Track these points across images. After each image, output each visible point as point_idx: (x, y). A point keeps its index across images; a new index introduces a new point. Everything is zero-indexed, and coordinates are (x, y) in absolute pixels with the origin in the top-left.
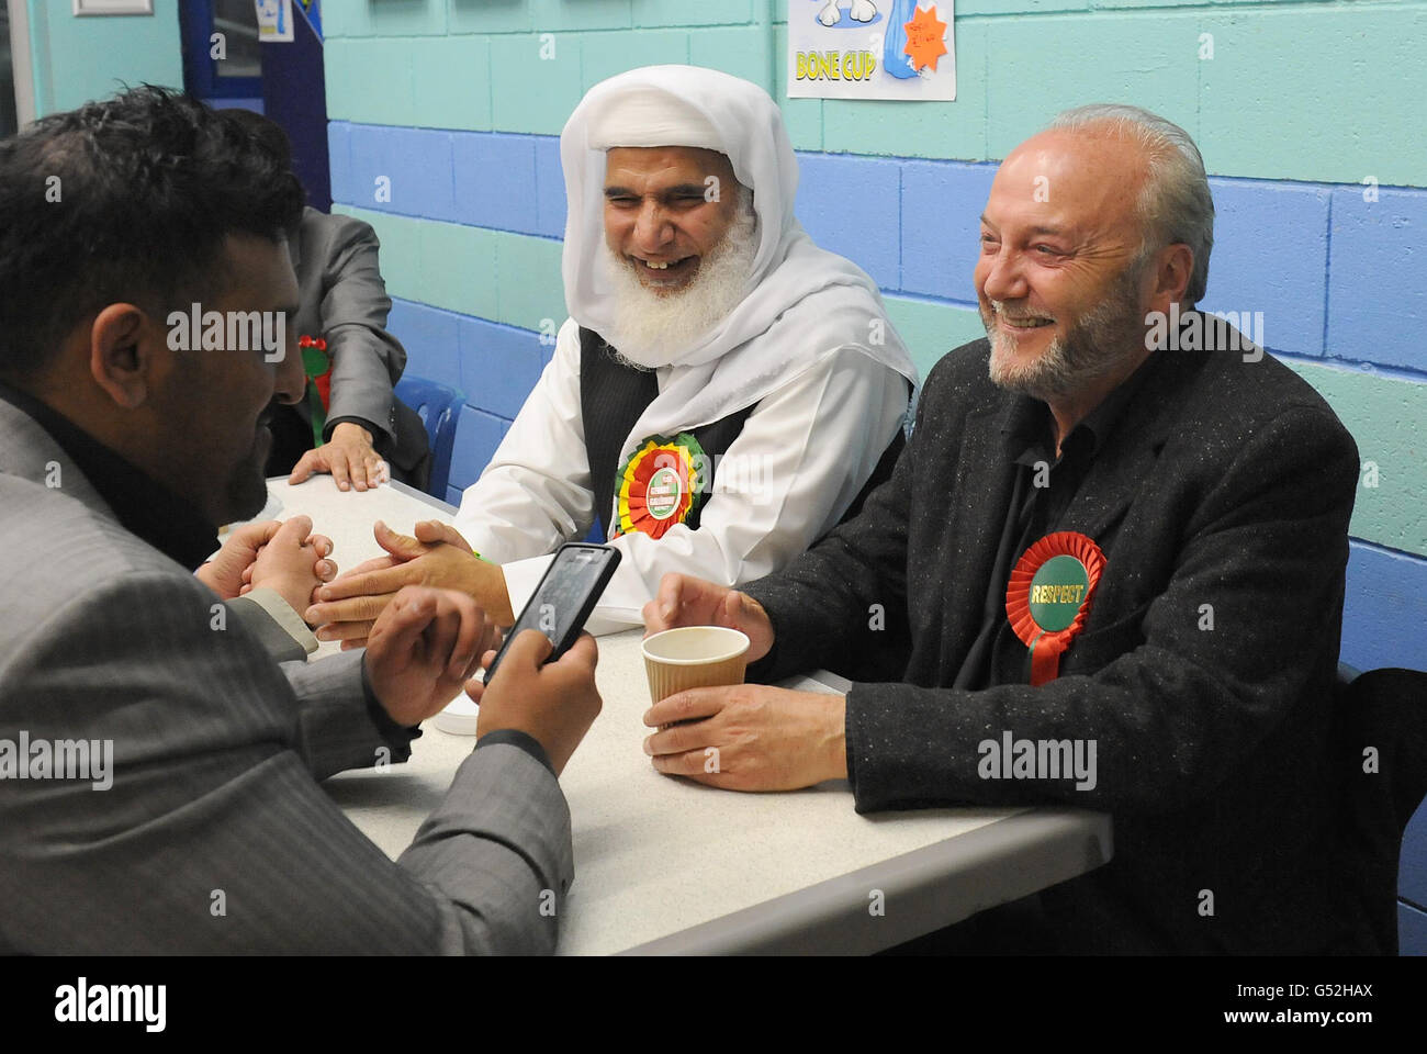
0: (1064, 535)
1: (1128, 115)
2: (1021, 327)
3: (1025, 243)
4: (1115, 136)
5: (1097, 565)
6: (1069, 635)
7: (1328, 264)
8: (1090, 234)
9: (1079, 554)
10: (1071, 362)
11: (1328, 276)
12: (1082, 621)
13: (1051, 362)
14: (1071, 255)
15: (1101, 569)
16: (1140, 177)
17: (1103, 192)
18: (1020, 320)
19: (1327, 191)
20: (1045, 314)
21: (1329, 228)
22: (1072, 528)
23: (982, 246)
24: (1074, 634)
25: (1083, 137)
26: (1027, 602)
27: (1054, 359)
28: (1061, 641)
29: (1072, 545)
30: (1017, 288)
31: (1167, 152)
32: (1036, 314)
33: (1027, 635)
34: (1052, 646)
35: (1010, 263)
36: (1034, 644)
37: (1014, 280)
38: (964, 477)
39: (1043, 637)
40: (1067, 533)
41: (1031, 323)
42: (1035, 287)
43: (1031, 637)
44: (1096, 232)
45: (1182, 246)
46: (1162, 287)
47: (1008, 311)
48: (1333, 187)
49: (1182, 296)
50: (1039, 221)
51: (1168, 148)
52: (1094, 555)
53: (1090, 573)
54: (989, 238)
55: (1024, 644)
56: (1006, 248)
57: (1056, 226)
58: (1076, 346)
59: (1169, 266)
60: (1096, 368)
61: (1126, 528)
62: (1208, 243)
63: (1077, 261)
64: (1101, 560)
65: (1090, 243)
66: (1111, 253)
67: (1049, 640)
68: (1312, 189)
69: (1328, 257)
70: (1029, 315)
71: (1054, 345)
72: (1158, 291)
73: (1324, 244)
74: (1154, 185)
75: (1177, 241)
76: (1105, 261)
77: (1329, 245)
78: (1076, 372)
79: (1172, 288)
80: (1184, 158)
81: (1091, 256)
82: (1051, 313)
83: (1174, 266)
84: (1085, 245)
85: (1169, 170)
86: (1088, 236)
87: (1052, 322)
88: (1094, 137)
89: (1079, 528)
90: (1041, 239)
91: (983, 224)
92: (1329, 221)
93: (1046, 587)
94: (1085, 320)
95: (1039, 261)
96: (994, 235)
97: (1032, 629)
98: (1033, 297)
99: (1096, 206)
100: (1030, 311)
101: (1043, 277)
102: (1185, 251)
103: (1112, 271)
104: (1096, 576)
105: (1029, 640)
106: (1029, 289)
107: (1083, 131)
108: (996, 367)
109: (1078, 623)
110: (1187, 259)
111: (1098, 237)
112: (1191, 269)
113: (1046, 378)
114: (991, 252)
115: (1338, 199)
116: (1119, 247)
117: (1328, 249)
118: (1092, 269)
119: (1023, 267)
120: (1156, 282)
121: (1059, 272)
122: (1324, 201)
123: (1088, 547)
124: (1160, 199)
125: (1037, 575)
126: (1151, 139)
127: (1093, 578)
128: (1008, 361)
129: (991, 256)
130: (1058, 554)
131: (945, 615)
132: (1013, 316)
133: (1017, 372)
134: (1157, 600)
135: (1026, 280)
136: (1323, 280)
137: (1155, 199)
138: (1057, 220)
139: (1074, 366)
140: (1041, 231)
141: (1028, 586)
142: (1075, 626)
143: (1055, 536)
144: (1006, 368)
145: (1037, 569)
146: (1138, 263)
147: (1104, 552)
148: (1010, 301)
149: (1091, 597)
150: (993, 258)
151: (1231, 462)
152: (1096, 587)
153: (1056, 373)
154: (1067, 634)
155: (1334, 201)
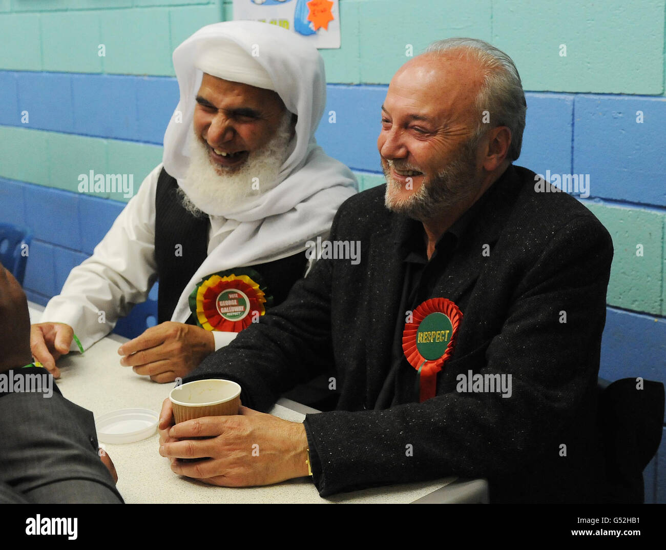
0: (436, 300)
1: (473, 45)
2: (404, 176)
3: (406, 124)
4: (463, 59)
5: (457, 317)
6: (442, 362)
7: (573, 140)
8: (446, 120)
9: (445, 311)
10: (433, 198)
11: (573, 148)
12: (449, 353)
13: (422, 198)
14: (434, 133)
15: (460, 320)
16: (478, 84)
17: (454, 94)
18: (403, 171)
19: (571, 97)
20: (417, 169)
21: (573, 119)
22: (440, 295)
23: (382, 125)
24: (445, 361)
25: (444, 59)
26: (415, 343)
27: (423, 196)
28: (437, 366)
29: (441, 306)
30: (401, 152)
31: (497, 69)
32: (412, 168)
33: (416, 364)
34: (432, 369)
35: (396, 137)
36: (420, 369)
37: (400, 147)
38: (372, 274)
39: (426, 364)
40: (438, 299)
41: (410, 173)
42: (412, 152)
43: (419, 364)
44: (449, 119)
45: (504, 128)
46: (491, 152)
47: (396, 166)
48: (575, 95)
49: (504, 158)
50: (414, 111)
51: (497, 67)
52: (455, 311)
53: (453, 322)
54: (387, 121)
55: (414, 369)
56: (395, 127)
57: (425, 115)
58: (435, 189)
59: (496, 140)
60: (449, 201)
61: (475, 294)
62: (521, 125)
63: (438, 137)
64: (459, 314)
65: (446, 126)
66: (458, 132)
67: (430, 365)
68: (562, 97)
69: (573, 136)
70: (408, 169)
71: (423, 188)
72: (489, 155)
73: (570, 129)
74: (487, 90)
75: (502, 124)
76: (455, 137)
77: (573, 129)
78: (436, 204)
79: (498, 153)
80: (506, 72)
81: (446, 134)
82: (422, 168)
83: (499, 140)
84: (442, 127)
85: (496, 81)
86: (445, 121)
87: (422, 173)
88: (451, 59)
89: (445, 295)
90: (416, 123)
91: (383, 111)
92: (573, 115)
93: (426, 333)
94: (442, 173)
95: (415, 136)
96: (388, 118)
97: (419, 359)
98: (411, 159)
99: (450, 103)
100: (409, 166)
101: (417, 146)
102: (505, 130)
103: (459, 144)
104: (457, 324)
105: (418, 366)
106: (408, 153)
107: (446, 55)
108: (389, 199)
109: (448, 354)
110: (507, 134)
111: (451, 122)
112: (510, 142)
113: (418, 206)
114: (388, 128)
115: (578, 102)
116: (464, 129)
117: (573, 132)
118: (446, 142)
119: (404, 139)
120: (487, 149)
121: (426, 143)
122: (570, 103)
123: (451, 306)
124: (490, 99)
125: (420, 326)
126: (486, 62)
127: (455, 326)
128: (395, 197)
129: (387, 131)
130: (433, 311)
131: (368, 361)
132: (399, 169)
133: (400, 203)
134: (496, 338)
135: (406, 148)
136: (570, 149)
137: (487, 99)
138: (425, 110)
139: (436, 201)
140: (415, 117)
141: (416, 333)
142: (445, 356)
143: (430, 301)
144: (395, 200)
145: (420, 322)
146: (476, 137)
147: (461, 309)
148: (398, 160)
149: (455, 337)
150: (388, 133)
151: (542, 252)
152: (457, 331)
153: (424, 204)
154: (441, 361)
155: (576, 104)
